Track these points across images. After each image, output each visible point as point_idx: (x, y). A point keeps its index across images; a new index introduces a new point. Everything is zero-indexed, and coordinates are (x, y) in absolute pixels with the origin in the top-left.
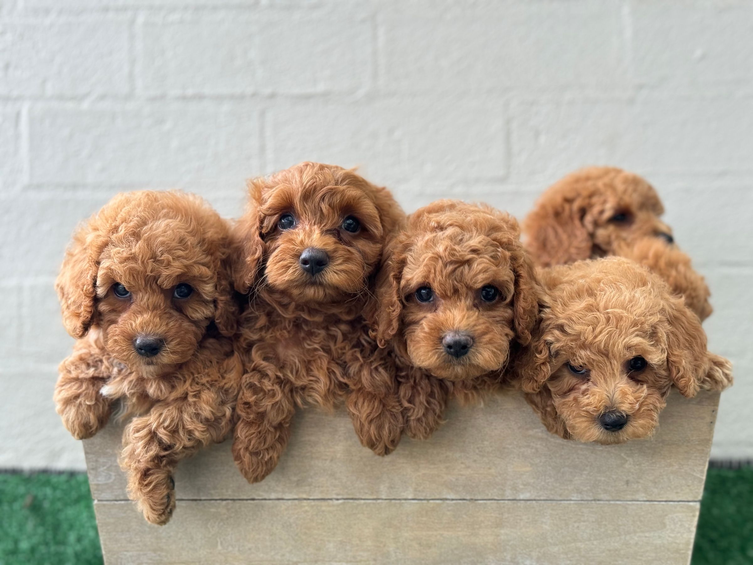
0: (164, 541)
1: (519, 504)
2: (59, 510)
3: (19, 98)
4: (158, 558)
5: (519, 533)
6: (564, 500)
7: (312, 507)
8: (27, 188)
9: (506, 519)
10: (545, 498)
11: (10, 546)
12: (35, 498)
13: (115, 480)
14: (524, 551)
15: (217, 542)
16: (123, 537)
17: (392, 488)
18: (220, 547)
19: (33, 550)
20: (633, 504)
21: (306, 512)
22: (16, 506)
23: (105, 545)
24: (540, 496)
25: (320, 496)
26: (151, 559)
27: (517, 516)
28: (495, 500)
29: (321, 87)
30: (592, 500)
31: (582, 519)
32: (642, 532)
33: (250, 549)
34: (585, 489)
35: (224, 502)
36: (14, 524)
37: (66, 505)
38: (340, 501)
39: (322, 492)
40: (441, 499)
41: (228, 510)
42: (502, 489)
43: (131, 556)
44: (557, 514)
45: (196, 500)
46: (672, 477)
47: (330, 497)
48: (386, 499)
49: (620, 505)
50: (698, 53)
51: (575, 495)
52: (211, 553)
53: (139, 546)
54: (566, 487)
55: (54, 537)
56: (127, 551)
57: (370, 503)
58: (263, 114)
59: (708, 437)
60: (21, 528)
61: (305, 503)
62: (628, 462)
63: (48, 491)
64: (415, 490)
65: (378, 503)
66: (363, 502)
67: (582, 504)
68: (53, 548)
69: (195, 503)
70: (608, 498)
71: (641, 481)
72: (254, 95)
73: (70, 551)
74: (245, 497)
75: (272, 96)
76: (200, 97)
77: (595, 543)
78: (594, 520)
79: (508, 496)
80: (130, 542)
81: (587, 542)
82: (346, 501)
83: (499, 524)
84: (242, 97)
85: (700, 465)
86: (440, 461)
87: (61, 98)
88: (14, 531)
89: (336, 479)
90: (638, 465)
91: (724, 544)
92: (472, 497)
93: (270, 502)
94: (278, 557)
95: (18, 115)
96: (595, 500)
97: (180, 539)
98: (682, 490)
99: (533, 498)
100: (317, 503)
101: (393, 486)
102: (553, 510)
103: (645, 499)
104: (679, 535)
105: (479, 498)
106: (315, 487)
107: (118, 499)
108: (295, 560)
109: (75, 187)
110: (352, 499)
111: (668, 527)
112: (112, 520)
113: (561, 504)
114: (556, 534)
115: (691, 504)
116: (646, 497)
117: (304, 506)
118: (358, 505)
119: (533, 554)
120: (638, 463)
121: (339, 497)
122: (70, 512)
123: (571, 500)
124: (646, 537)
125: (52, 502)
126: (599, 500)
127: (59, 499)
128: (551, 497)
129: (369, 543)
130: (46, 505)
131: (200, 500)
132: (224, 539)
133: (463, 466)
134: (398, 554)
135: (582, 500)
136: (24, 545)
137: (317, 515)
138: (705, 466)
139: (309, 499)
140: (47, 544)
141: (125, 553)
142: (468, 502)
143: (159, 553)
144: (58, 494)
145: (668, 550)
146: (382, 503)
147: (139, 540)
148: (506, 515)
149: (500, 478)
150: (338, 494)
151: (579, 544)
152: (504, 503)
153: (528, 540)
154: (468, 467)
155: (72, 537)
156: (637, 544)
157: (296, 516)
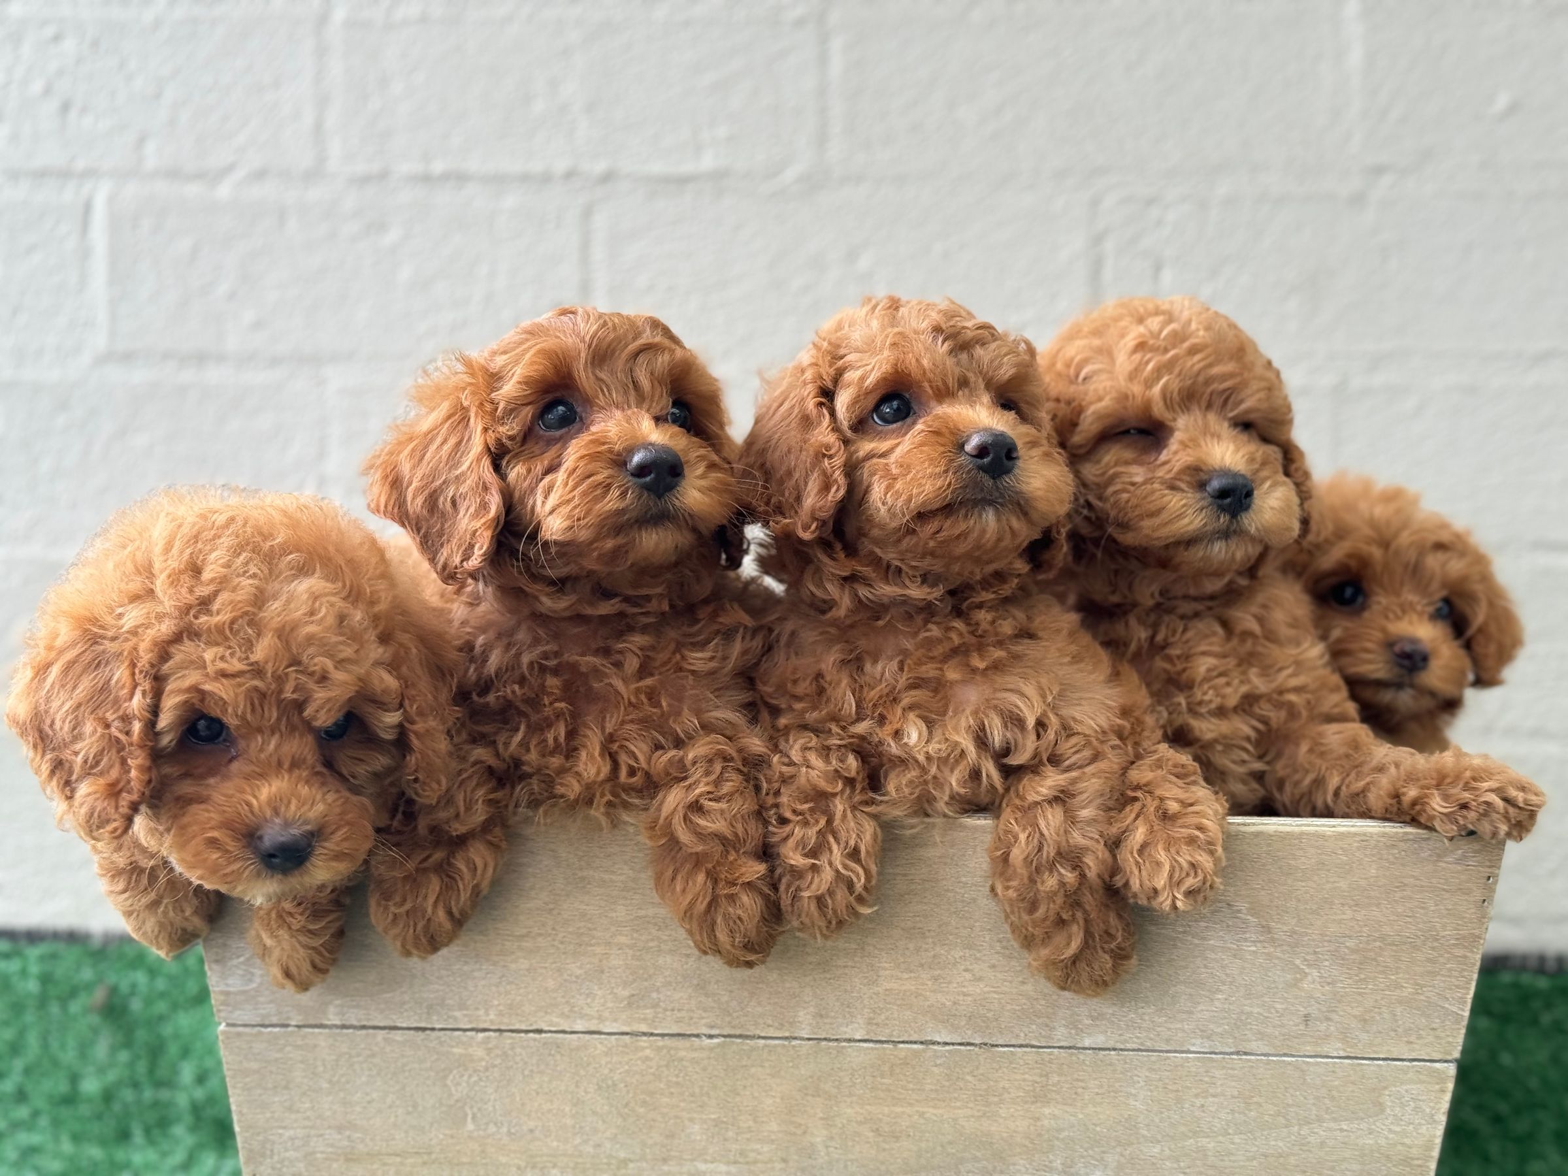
0: (358, 1109)
1: (1082, 1057)
2: (161, 1018)
3: (90, 173)
4: (346, 1143)
5: (1081, 1116)
6: (1176, 1051)
7: (659, 1049)
8: (105, 359)
9: (1053, 1085)
10: (1135, 1046)
11: (63, 1087)
12: (113, 990)
13: (261, 984)
14: (1091, 1152)
15: (466, 1115)
16: (276, 1099)
17: (821, 1016)
18: (470, 1126)
19: (108, 1096)
20: (1317, 1064)
21: (647, 1058)
22: (75, 1007)
23: (240, 1113)
24: (1126, 1041)
25: (675, 1030)
26: (332, 1146)
27: (1078, 1080)
28: (1033, 1046)
29: (708, 162)
30: (1232, 1053)
31: (1211, 1091)
32: (1335, 1120)
33: (531, 1131)
34: (1219, 1030)
35: (481, 1035)
36: (71, 1043)
37: (175, 1007)
38: (716, 1041)
39: (679, 1021)
40: (922, 1043)
41: (489, 1051)
42: (1047, 1026)
43: (292, 1139)
44: (1160, 1080)
45: (424, 1029)
46: (1399, 1010)
47: (695, 1032)
48: (809, 1039)
49: (1289, 1063)
50: (1502, 101)
51: (1198, 1041)
52: (452, 1137)
53: (308, 1118)
54: (1179, 1026)
55: (151, 1071)
56: (284, 1128)
57: (775, 1046)
58: (587, 213)
59: (1477, 932)
60: (84, 1049)
61: (644, 1041)
62: (1309, 978)
63: (141, 977)
64: (870, 1022)
65: (794, 1046)
66: (762, 1042)
67: (1212, 1060)
68: (148, 1094)
69: (421, 1034)
70: (1266, 1050)
71: (1334, 1016)
72: (569, 175)
73: (182, 1100)
74: (524, 1027)
75: (607, 178)
76: (460, 178)
77: (1237, 1139)
78: (1236, 1093)
79: (1059, 1040)
80: (290, 1109)
81: (1220, 1138)
82: (728, 1039)
83: (1040, 1096)
84: (546, 178)
85: (1457, 987)
86: (922, 965)
87: (174, 174)
88: (69, 1056)
89: (707, 995)
90: (1329, 984)
91: (1521, 1126)
92: (986, 1040)
93: (574, 1036)
94: (589, 1149)
95: (88, 208)
96: (1238, 1053)
97: (390, 1107)
98: (1420, 1037)
99: (1110, 1044)
100: (668, 1041)
101: (823, 1012)
102: (1151, 1070)
103: (1342, 1054)
104: (1411, 1127)
105: (1001, 1042)
106: (666, 1010)
107: (267, 1022)
108: (622, 1155)
109: (201, 358)
110: (740, 1036)
111: (1388, 1111)
112: (254, 1065)
113: (1168, 1058)
114: (1157, 1120)
115: (1437, 1065)
116: (1344, 1050)
117: (643, 1048)
118: (753, 1049)
119: (1109, 1158)
120: (1329, 980)
121: (713, 1032)
122: (184, 1021)
123: (1189, 1052)
124: (1342, 1130)
125: (148, 1002)
126: (1246, 1054)
127: (162, 995)
128: (1149, 1044)
129: (774, 1126)
130: (136, 1005)
131: (433, 1029)
132: (479, 1109)
133: (968, 976)
134: (831, 1149)
135: (1211, 1053)
136: (91, 1086)
137: (667, 1066)
138: (1468, 989)
139: (652, 1034)
140: (136, 1085)
141: (281, 1131)
142: (977, 1049)
143: (348, 1133)
144: (161, 984)
145: (1388, 1157)
146: (800, 1046)
147: (307, 1105)
148: (1055, 1078)
149: (1043, 1002)
150: (712, 1027)
151: (1204, 1141)
152: (1050, 1054)
153: (1098, 1129)
154: (980, 979)
155: (187, 1073)
156: (1322, 1144)
157: (627, 1067)
